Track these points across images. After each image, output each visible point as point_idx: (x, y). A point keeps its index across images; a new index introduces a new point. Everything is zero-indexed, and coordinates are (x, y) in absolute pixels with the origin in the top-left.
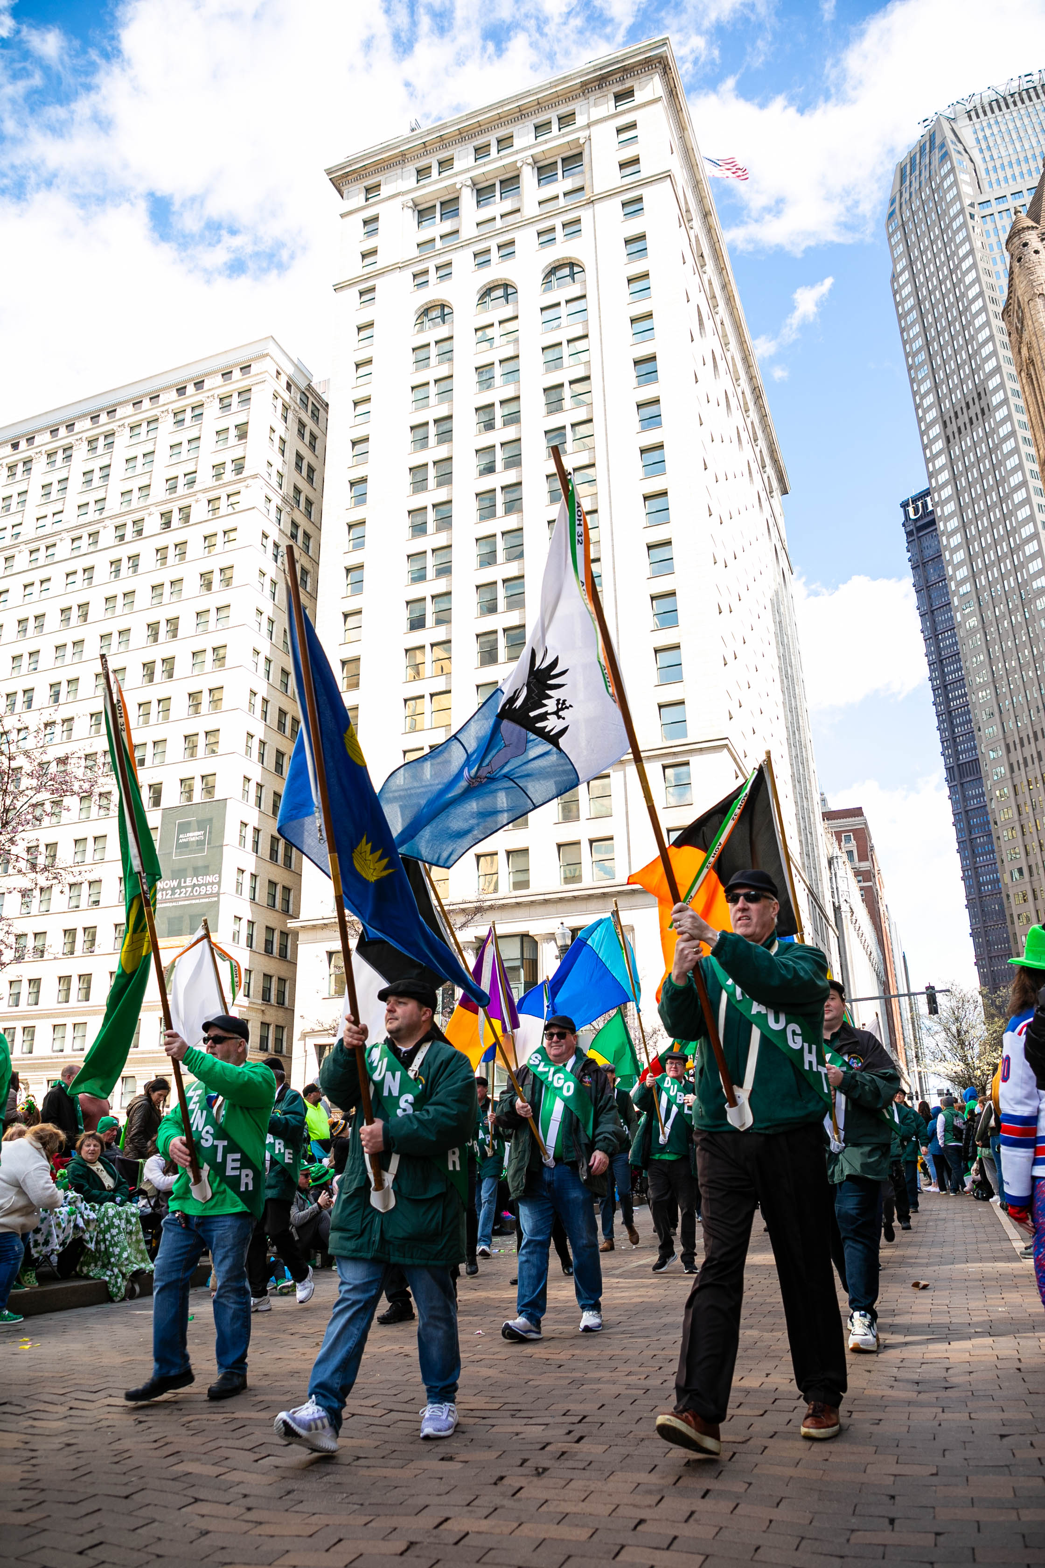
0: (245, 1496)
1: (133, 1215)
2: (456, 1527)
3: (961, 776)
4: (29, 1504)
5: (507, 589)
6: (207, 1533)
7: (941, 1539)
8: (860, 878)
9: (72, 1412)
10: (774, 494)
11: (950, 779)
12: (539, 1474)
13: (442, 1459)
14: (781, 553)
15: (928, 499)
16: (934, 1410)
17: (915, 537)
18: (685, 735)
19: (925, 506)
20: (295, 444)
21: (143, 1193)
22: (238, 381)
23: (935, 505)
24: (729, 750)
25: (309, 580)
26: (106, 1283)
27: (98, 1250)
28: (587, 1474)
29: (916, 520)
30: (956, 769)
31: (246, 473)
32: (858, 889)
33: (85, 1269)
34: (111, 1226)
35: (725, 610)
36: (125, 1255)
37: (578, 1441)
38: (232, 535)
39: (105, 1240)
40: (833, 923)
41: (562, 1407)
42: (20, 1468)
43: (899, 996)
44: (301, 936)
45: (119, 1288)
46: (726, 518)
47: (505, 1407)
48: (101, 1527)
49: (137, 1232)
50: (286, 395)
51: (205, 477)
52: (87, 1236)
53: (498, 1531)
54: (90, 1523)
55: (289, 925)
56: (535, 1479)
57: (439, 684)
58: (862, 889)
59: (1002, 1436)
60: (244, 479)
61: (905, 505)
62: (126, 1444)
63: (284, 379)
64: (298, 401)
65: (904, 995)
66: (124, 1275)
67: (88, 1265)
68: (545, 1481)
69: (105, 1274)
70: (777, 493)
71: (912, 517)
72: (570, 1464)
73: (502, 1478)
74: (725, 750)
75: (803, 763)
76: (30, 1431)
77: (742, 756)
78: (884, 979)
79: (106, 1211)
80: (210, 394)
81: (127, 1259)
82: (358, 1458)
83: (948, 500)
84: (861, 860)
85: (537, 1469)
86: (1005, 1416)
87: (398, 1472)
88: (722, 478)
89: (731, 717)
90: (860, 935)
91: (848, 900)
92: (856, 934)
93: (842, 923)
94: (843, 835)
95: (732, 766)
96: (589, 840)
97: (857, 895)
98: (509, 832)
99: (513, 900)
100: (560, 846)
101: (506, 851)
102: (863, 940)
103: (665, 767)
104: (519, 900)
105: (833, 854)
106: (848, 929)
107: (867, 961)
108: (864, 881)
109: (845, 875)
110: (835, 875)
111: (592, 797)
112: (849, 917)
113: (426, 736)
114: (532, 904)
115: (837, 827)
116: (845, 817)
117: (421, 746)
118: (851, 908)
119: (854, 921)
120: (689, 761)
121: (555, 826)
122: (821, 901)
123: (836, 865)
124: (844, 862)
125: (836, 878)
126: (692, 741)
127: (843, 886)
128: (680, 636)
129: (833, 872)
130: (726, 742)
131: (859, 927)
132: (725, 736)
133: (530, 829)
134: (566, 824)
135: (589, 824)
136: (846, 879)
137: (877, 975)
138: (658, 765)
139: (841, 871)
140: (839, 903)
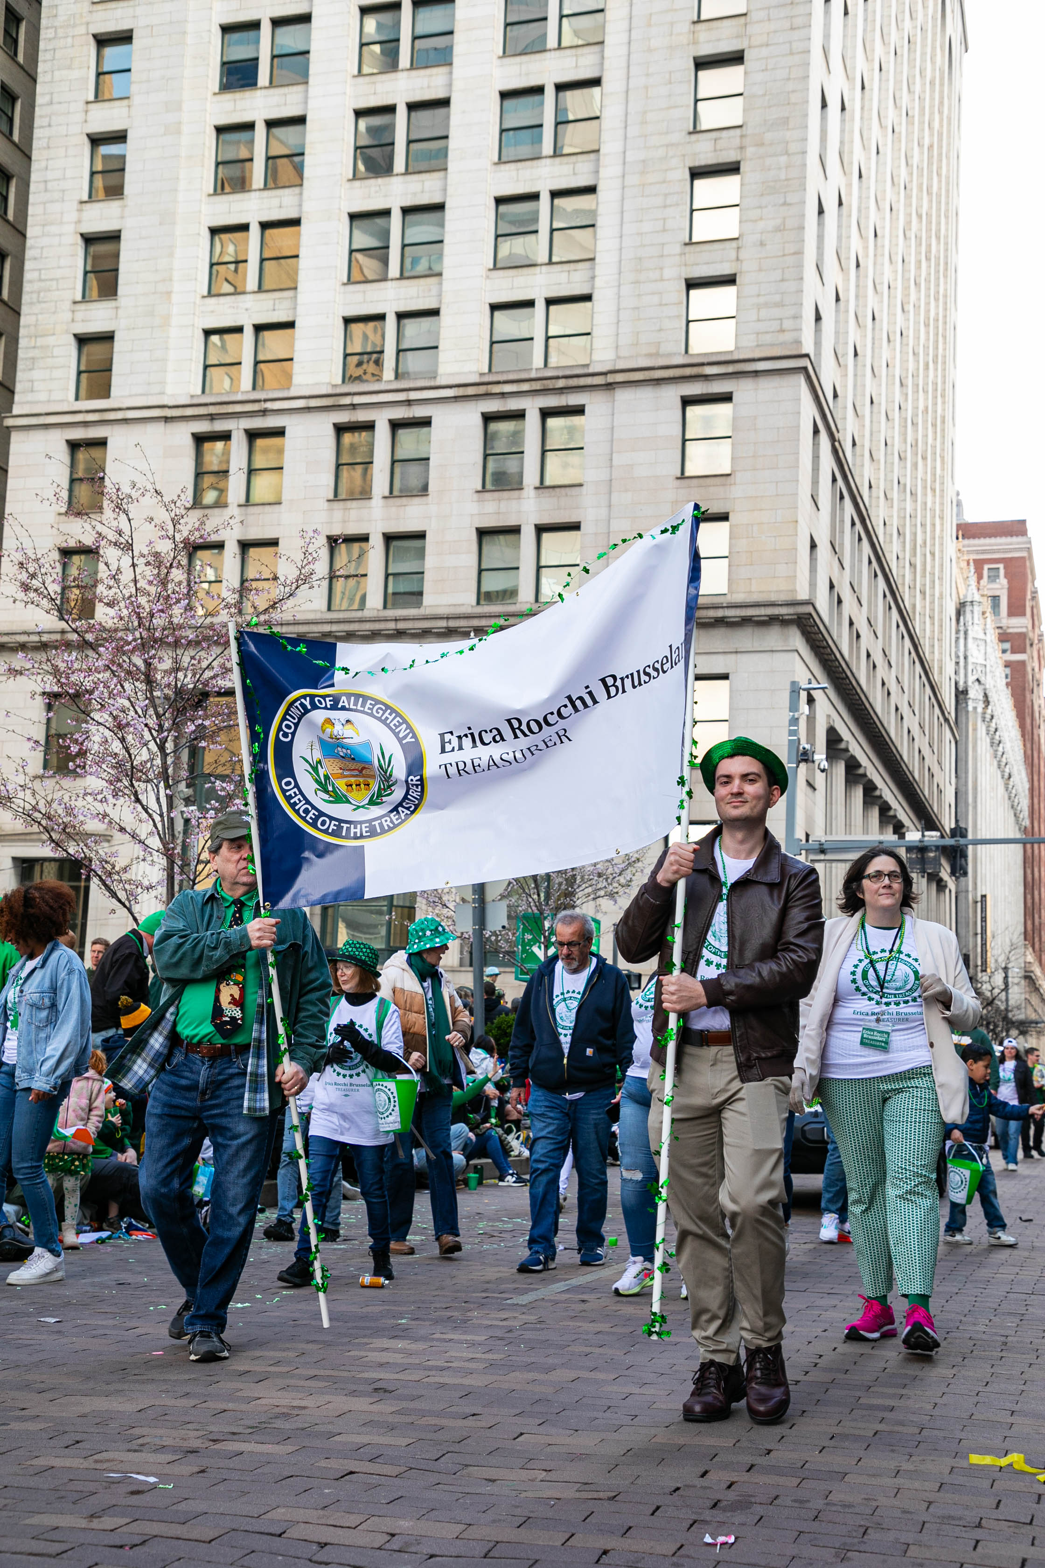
8: (1007, 646)
24: (808, 378)
32: (1001, 664)
40: (951, 716)
57: (281, 204)
58: (1007, 665)
74: (802, 379)
75: (934, 425)
77: (830, 393)
78: (1026, 823)
84: (1011, 613)
89: (818, 318)
90: (995, 743)
91: (982, 679)
92: (988, 740)
93: (967, 718)
94: (986, 567)
95: (808, 411)
96: (536, 525)
97: (998, 674)
98: (391, 501)
99: (392, 625)
100: (483, 533)
101: (384, 534)
102: (1000, 753)
103: (687, 402)
104: (401, 625)
105: (965, 596)
106: (975, 730)
107: (1001, 789)
108: (1013, 652)
109: (982, 636)
110: (966, 633)
111: (548, 448)
112: (980, 710)
113: (248, 305)
114: (423, 635)
115: (977, 552)
116: (994, 535)
117: (238, 323)
118: (986, 695)
119: (988, 717)
120: (731, 393)
121: (476, 496)
122: (936, 676)
123: (968, 615)
124: (984, 613)
125: (966, 639)
126: (742, 357)
127: (976, 655)
128: (742, 148)
129: (962, 628)
130: (804, 363)
131: (996, 730)
132: (804, 352)
133: (430, 497)
134: (496, 494)
135: (538, 497)
136: (982, 644)
137: (1015, 815)
138: (673, 394)
139: (976, 627)
140: (965, 682)
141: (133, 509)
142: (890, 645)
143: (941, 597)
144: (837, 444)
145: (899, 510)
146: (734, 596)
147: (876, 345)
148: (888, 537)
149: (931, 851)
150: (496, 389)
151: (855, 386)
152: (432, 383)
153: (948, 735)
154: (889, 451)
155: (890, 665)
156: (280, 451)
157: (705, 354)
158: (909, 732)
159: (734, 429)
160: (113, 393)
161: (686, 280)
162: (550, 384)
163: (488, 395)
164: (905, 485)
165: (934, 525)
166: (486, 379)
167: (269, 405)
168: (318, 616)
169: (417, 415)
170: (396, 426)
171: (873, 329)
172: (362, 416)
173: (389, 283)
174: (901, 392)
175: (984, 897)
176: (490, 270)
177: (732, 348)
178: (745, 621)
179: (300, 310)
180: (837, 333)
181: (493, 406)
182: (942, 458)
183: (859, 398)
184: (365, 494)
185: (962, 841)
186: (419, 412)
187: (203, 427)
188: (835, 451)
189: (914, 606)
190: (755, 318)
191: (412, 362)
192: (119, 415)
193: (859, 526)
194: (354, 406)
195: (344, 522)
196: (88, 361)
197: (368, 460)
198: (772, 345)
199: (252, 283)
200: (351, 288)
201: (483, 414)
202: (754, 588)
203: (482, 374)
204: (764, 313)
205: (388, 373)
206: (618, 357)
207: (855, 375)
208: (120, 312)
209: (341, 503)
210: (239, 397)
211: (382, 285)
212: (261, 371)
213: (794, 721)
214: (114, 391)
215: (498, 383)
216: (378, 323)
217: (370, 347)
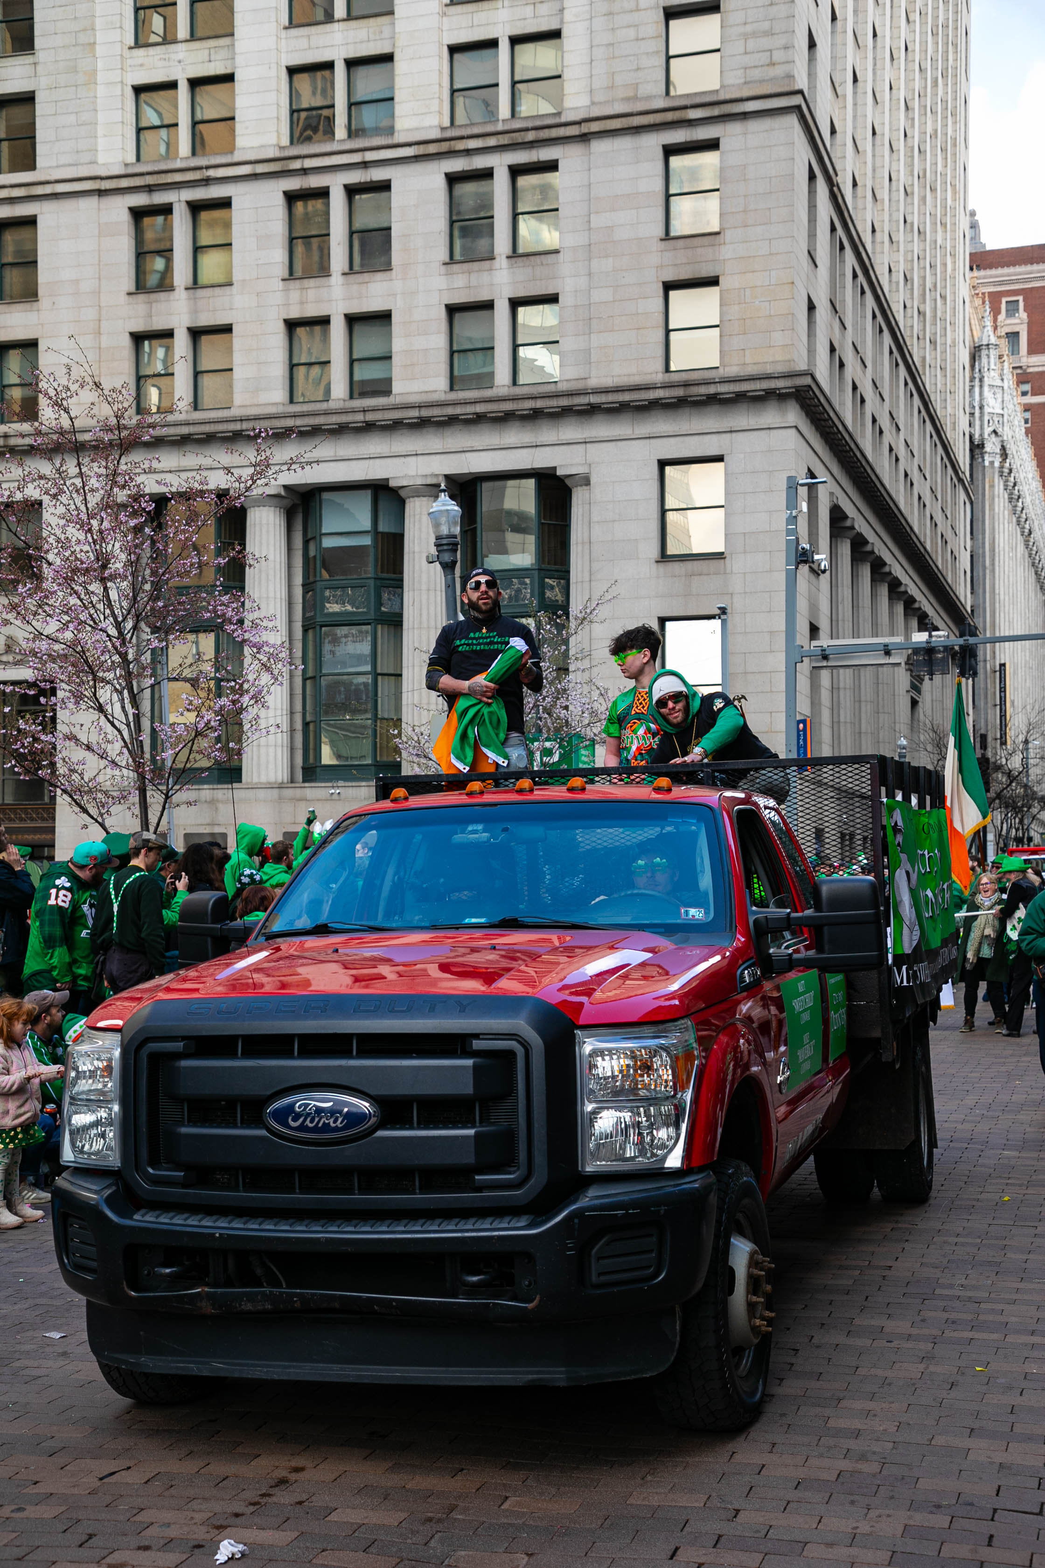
8: (1027, 387)
24: (801, 117)
32: (1019, 409)
58: (1027, 408)
74: (792, 120)
75: (944, 150)
84: (1031, 349)
89: (812, 45)
90: (1014, 498)
91: (999, 430)
92: (1006, 496)
93: (984, 475)
94: (1004, 300)
95: (804, 154)
96: (510, 299)
97: (1016, 423)
98: (352, 278)
99: (360, 417)
100: (452, 310)
101: (346, 315)
102: (1019, 509)
103: (669, 151)
104: (370, 417)
105: (981, 339)
106: (992, 486)
107: (1021, 547)
108: (1034, 394)
109: (999, 383)
110: (981, 380)
111: (519, 211)
112: (997, 464)
113: (181, 56)
114: (395, 426)
115: (995, 284)
116: (1013, 264)
117: (172, 78)
118: (1003, 448)
119: (1006, 471)
120: (718, 139)
121: (443, 268)
122: (949, 434)
123: (984, 360)
124: (1000, 357)
125: (981, 387)
126: (728, 96)
127: (993, 405)
129: (977, 375)
130: (797, 100)
131: (1015, 484)
132: (797, 88)
133: (394, 272)
134: (465, 266)
135: (511, 267)
136: (1000, 391)
137: (1036, 574)
138: (654, 142)
139: (992, 373)
140: (981, 435)
141: (71, 403)
142: (898, 407)
143: (954, 345)
144: (835, 189)
145: (906, 252)
146: (727, 369)
147: (878, 66)
148: (894, 285)
149: (939, 652)
150: (460, 145)
151: (855, 117)
152: (389, 141)
153: (962, 496)
154: (894, 188)
155: (898, 429)
156: (227, 225)
157: (688, 95)
158: (920, 498)
159: (722, 179)
160: (38, 165)
161: (665, 9)
162: (519, 137)
163: (451, 153)
164: (912, 224)
165: (945, 265)
166: (449, 134)
167: (212, 173)
168: (280, 409)
169: (375, 178)
170: (351, 191)
171: (874, 47)
172: (315, 182)
173: (336, 25)
174: (907, 117)
175: (1003, 665)
176: (446, 5)
177: (717, 86)
178: (740, 398)
179: (239, 60)
180: (833, 58)
181: (457, 165)
182: (953, 186)
183: (859, 131)
184: (323, 270)
185: (972, 640)
186: (377, 175)
187: (140, 200)
188: (833, 197)
189: (924, 359)
190: (742, 50)
191: (368, 117)
192: (48, 189)
193: (861, 278)
194: (305, 171)
195: (302, 303)
197: (324, 232)
198: (761, 81)
199: (183, 31)
200: (294, 32)
201: (447, 175)
202: (748, 360)
203: (443, 129)
204: (752, 44)
205: (340, 132)
206: (593, 103)
207: (855, 104)
208: (39, 68)
209: (298, 282)
210: (178, 164)
211: (328, 27)
212: (201, 133)
213: (793, 520)
214: (40, 162)
215: (462, 138)
216: (327, 73)
217: (318, 102)
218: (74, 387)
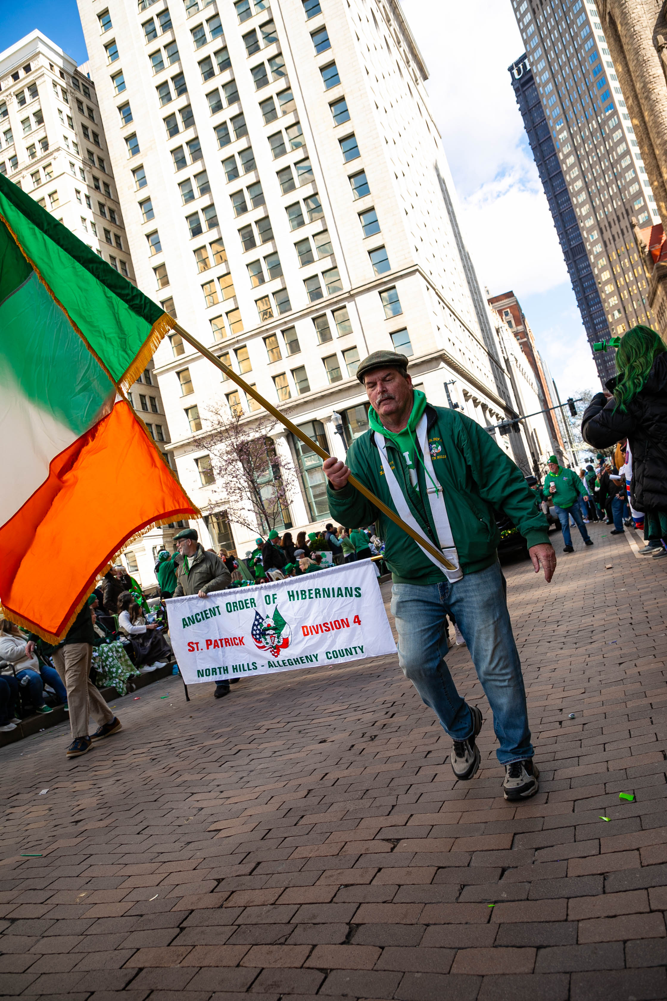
0: (218, 786)
1: (119, 647)
2: (331, 777)
3: (574, 256)
4: (105, 816)
5: (250, 192)
6: (202, 809)
7: (586, 726)
8: (519, 337)
9: (115, 763)
10: (419, 81)
11: (567, 259)
12: (372, 740)
13: (320, 743)
14: (431, 125)
15: (526, 61)
16: (584, 657)
17: (521, 92)
18: (389, 269)
19: (524, 66)
20: (79, 119)
21: (121, 633)
22: (25, 79)
23: (531, 64)
24: (420, 272)
25: (116, 217)
26: (114, 687)
27: (104, 671)
28: (398, 733)
29: (520, 79)
30: (570, 252)
31: (51, 149)
32: (518, 345)
33: (100, 683)
34: (108, 657)
35: (400, 175)
36: (120, 671)
37: (392, 717)
38: (55, 196)
39: (107, 665)
40: (506, 371)
41: (382, 700)
42: (95, 798)
43: (554, 408)
44: (175, 453)
45: (122, 689)
46: (389, 108)
47: (351, 706)
48: (145, 818)
49: (124, 656)
50: (63, 83)
51: (24, 158)
52: (96, 666)
53: (354, 774)
54: (140, 817)
55: (166, 449)
56: (371, 742)
57: (222, 269)
58: (520, 344)
59: (620, 664)
60: (51, 154)
61: (511, 69)
62: (149, 773)
63: (57, 70)
64: (72, 85)
65: (557, 407)
66: (123, 681)
67: (102, 680)
68: (376, 742)
69: (112, 683)
70: (420, 80)
71: (517, 77)
72: (388, 730)
73: (353, 746)
74: (417, 273)
75: (469, 270)
76: (95, 778)
77: (429, 274)
78: (543, 398)
79: (103, 650)
80: (7, 93)
81: (122, 672)
82: (275, 752)
83: (540, 59)
84: (517, 325)
85: (371, 737)
86: (622, 652)
87: (297, 755)
88: (380, 78)
89: (417, 250)
91: (513, 353)
93: (511, 369)
94: (503, 312)
95: (423, 283)
96: (341, 351)
97: (518, 349)
98: (290, 358)
99: (305, 400)
100: (324, 359)
101: (290, 370)
103: (381, 293)
108: (522, 339)
111: (337, 323)
112: (515, 364)
113: (221, 306)
114: (315, 400)
115: (498, 307)
116: (503, 299)
117: (220, 314)
118: (516, 358)
120: (394, 286)
121: (317, 347)
124: (507, 329)
126: (395, 272)
128: (373, 201)
130: (417, 268)
131: (523, 369)
132: (415, 264)
133: (302, 352)
134: (325, 344)
135: (339, 341)
136: (509, 340)
138: (375, 292)
139: (506, 336)
144: (436, 290)
146: (417, 355)
149: (506, 427)
150: (314, 309)
152: (292, 313)
156: (247, 353)
159: (398, 297)
161: (368, 252)
162: (332, 301)
163: (312, 312)
167: (239, 338)
169: (289, 326)
170: (283, 332)
172: (271, 332)
173: (267, 283)
175: (534, 429)
176: (300, 268)
178: (423, 363)
179: (239, 303)
181: (314, 315)
183: (439, 271)
184: (280, 358)
186: (290, 324)
187: (219, 353)
188: (437, 293)
190: (395, 257)
193: (453, 316)
194: (267, 330)
195: (276, 370)
196: (175, 344)
197: (277, 346)
198: (404, 265)
199: (220, 299)
200: (254, 290)
201: (312, 319)
202: (423, 351)
203: (309, 304)
204: (398, 255)
205: (275, 315)
206: (352, 285)
207: (436, 264)
209: (273, 364)
210: (228, 339)
211: (264, 285)
212: (232, 327)
214: (186, 350)
215: (314, 306)
216: (267, 299)
217: (266, 308)
218: (220, 408)
